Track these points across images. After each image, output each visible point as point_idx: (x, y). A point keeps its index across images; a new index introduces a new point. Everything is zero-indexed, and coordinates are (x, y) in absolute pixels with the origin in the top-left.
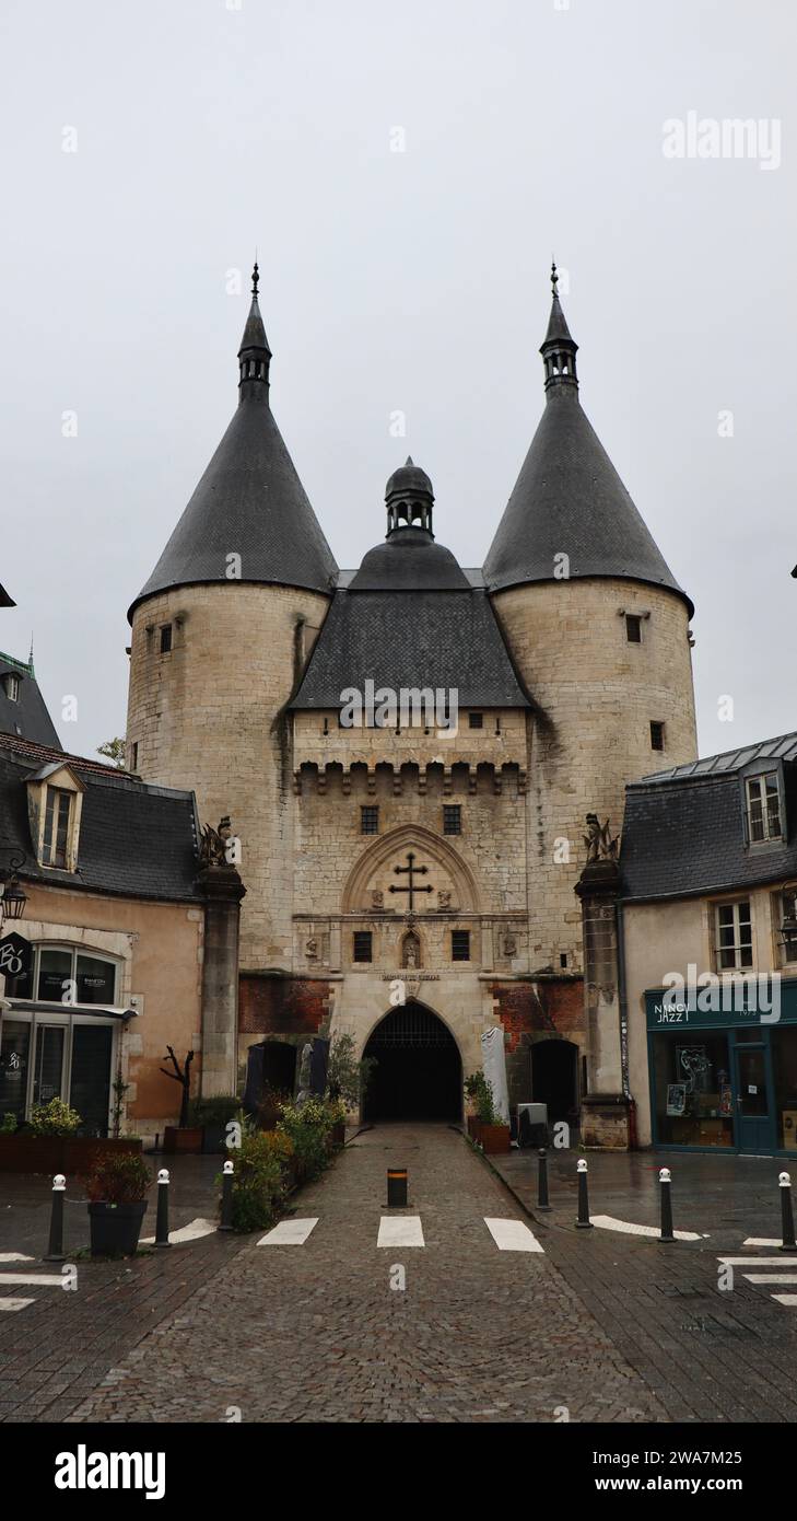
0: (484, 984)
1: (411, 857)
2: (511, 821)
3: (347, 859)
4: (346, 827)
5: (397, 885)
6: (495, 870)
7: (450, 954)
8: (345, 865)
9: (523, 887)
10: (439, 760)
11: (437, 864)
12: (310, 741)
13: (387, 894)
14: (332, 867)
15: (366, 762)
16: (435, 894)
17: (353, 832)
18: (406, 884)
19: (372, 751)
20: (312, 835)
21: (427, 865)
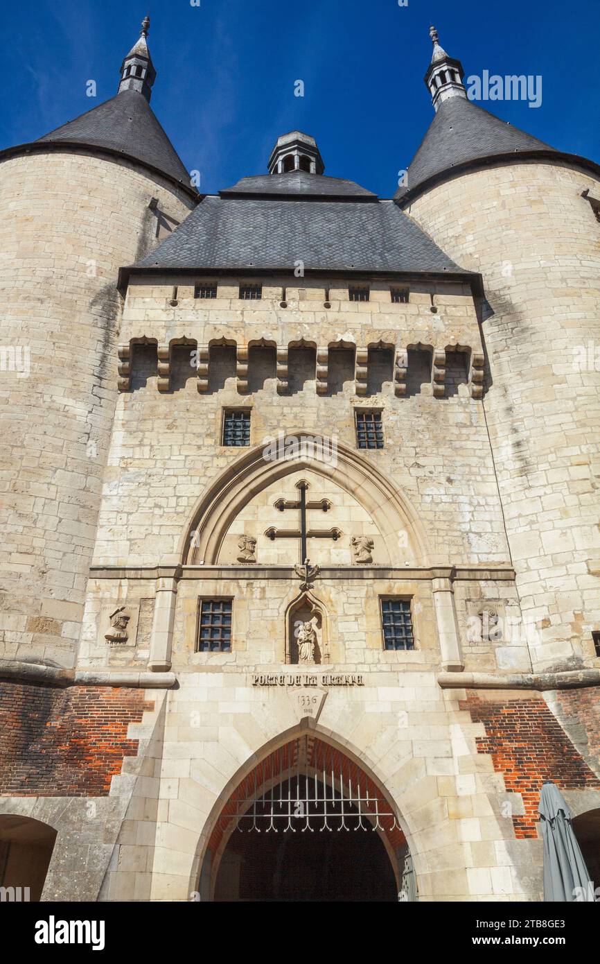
0: (448, 693)
1: (302, 487)
2: (464, 431)
3: (196, 480)
4: (199, 435)
5: (279, 527)
6: (445, 499)
7: (378, 637)
8: (194, 491)
9: (498, 526)
10: (348, 338)
11: (347, 496)
12: (149, 312)
13: (262, 541)
14: (170, 491)
15: (235, 338)
16: (345, 541)
17: (210, 441)
18: (295, 526)
19: (244, 325)
20: (141, 445)
21: (330, 498)
